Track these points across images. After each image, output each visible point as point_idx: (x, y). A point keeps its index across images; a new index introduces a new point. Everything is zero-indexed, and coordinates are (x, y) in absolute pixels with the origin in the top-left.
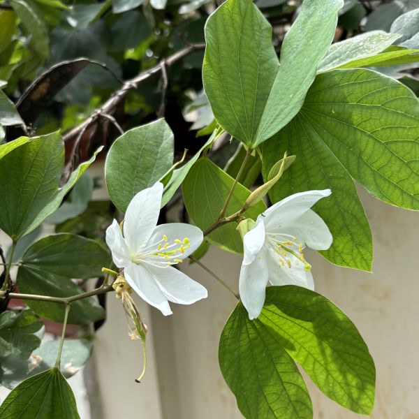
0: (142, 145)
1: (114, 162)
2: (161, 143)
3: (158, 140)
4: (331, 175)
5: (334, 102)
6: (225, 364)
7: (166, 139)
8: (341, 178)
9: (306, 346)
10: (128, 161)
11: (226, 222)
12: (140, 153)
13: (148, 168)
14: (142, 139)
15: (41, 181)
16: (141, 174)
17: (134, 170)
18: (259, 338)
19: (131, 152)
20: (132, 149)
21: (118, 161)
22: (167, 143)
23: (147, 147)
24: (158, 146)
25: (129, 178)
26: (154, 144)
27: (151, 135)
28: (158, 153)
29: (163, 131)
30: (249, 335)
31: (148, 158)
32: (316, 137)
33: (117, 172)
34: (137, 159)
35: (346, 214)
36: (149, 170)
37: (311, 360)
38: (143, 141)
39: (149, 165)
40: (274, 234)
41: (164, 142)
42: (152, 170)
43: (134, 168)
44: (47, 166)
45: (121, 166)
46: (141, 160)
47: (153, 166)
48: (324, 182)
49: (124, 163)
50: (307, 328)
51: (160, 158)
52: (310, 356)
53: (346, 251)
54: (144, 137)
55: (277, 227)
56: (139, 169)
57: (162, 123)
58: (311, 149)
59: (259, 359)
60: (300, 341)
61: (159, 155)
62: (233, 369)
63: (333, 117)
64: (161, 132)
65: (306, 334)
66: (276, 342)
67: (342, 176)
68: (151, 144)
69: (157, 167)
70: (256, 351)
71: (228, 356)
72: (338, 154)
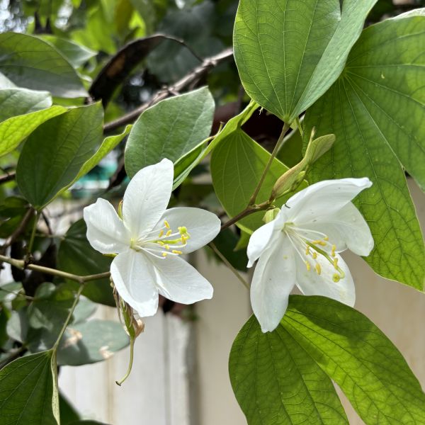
0: (175, 116)
1: (138, 134)
2: (199, 115)
3: (196, 111)
4: (377, 160)
5: (384, 63)
6: (236, 377)
7: (206, 110)
8: (389, 165)
9: (342, 365)
10: (156, 134)
11: (255, 211)
12: (173, 125)
13: (179, 142)
14: (177, 110)
15: (75, 152)
16: (170, 149)
17: (162, 145)
18: (284, 351)
19: (162, 124)
20: (163, 121)
21: (144, 133)
22: (205, 115)
23: (182, 119)
24: (195, 118)
25: (155, 154)
26: (190, 115)
27: (188, 106)
28: (194, 125)
29: (204, 101)
30: (270, 347)
31: (181, 131)
32: (362, 109)
33: (141, 146)
34: (168, 132)
35: (393, 212)
36: (180, 145)
37: (350, 383)
38: (177, 112)
39: (181, 138)
40: (305, 230)
41: (204, 113)
42: (184, 145)
43: (162, 141)
44: (84, 137)
45: (147, 140)
46: (173, 133)
47: (186, 140)
48: (368, 168)
49: (151, 136)
50: (343, 346)
51: (196, 132)
52: (349, 378)
53: (393, 260)
54: (180, 107)
55: (311, 221)
56: (169, 143)
57: (203, 92)
58: (355, 125)
59: (283, 375)
60: (336, 359)
61: (194, 128)
62: (247, 384)
63: (382, 83)
64: (201, 102)
65: (343, 353)
66: (308, 356)
67: (389, 162)
68: (187, 116)
69: (191, 142)
70: (279, 365)
71: (240, 369)
72: (385, 132)
